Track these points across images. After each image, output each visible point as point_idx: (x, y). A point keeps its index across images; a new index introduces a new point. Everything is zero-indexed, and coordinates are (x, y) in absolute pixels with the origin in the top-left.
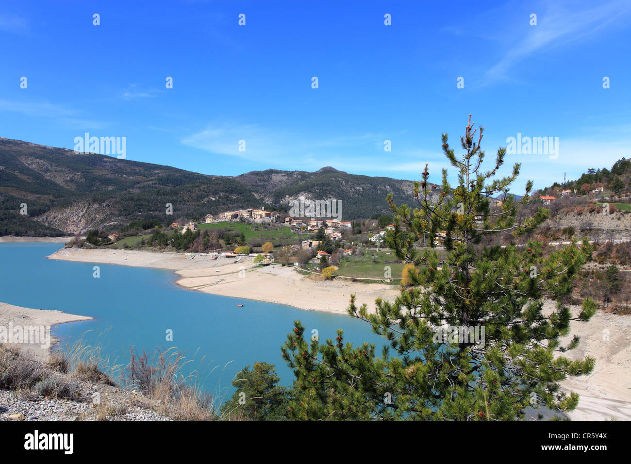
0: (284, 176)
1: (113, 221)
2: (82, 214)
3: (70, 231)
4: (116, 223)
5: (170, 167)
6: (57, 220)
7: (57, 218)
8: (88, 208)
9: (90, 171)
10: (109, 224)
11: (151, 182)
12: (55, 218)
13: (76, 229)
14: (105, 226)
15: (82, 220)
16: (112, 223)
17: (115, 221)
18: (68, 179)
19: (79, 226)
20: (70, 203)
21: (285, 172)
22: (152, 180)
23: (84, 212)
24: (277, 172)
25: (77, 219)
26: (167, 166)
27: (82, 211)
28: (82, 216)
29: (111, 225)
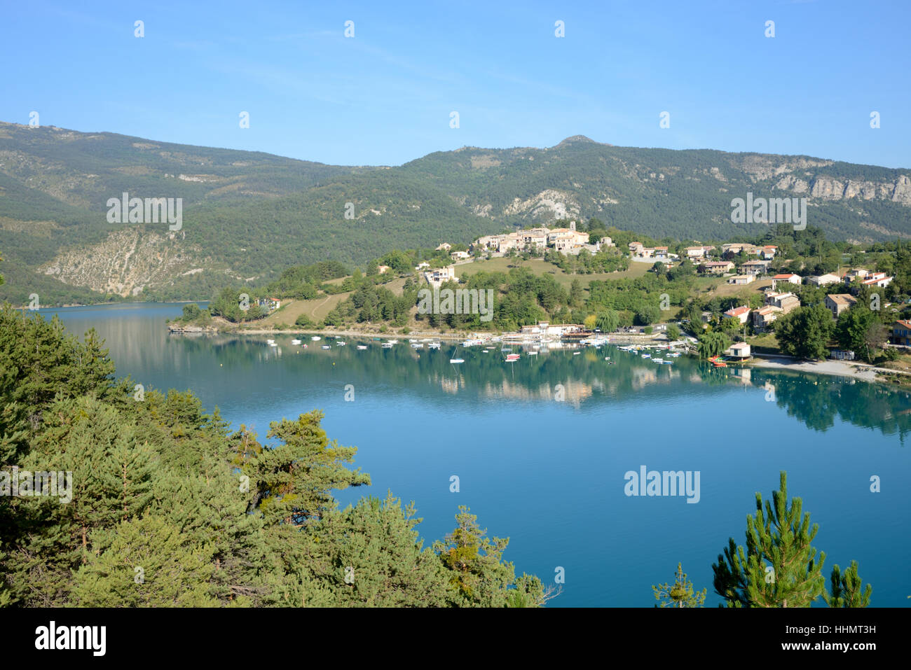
0: (495, 159)
1: (193, 268)
2: (128, 255)
3: (111, 290)
4: (200, 270)
5: (263, 153)
6: (81, 271)
7: (80, 267)
8: (139, 242)
9: (113, 170)
10: (187, 273)
11: (235, 187)
12: (76, 266)
13: (121, 286)
14: (180, 279)
15: (130, 267)
16: (193, 272)
17: (197, 267)
18: (72, 187)
19: (126, 282)
20: (102, 235)
21: (495, 151)
22: (237, 181)
23: (132, 252)
24: (479, 152)
25: (121, 266)
26: (258, 152)
27: (128, 250)
28: (130, 258)
29: (191, 275)
